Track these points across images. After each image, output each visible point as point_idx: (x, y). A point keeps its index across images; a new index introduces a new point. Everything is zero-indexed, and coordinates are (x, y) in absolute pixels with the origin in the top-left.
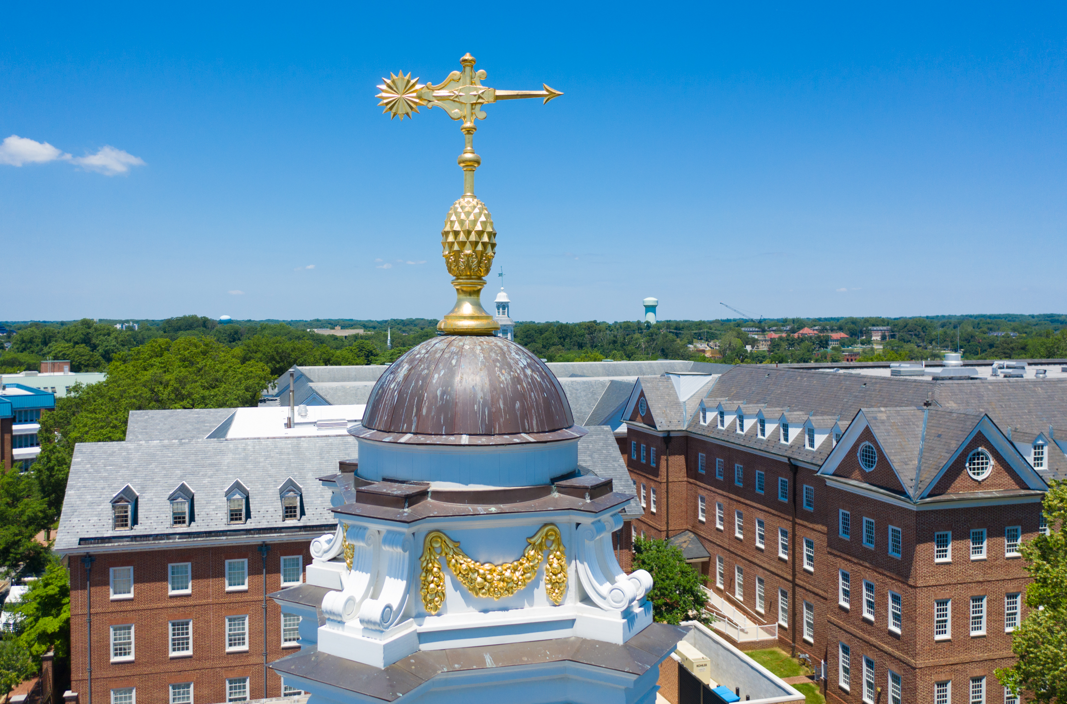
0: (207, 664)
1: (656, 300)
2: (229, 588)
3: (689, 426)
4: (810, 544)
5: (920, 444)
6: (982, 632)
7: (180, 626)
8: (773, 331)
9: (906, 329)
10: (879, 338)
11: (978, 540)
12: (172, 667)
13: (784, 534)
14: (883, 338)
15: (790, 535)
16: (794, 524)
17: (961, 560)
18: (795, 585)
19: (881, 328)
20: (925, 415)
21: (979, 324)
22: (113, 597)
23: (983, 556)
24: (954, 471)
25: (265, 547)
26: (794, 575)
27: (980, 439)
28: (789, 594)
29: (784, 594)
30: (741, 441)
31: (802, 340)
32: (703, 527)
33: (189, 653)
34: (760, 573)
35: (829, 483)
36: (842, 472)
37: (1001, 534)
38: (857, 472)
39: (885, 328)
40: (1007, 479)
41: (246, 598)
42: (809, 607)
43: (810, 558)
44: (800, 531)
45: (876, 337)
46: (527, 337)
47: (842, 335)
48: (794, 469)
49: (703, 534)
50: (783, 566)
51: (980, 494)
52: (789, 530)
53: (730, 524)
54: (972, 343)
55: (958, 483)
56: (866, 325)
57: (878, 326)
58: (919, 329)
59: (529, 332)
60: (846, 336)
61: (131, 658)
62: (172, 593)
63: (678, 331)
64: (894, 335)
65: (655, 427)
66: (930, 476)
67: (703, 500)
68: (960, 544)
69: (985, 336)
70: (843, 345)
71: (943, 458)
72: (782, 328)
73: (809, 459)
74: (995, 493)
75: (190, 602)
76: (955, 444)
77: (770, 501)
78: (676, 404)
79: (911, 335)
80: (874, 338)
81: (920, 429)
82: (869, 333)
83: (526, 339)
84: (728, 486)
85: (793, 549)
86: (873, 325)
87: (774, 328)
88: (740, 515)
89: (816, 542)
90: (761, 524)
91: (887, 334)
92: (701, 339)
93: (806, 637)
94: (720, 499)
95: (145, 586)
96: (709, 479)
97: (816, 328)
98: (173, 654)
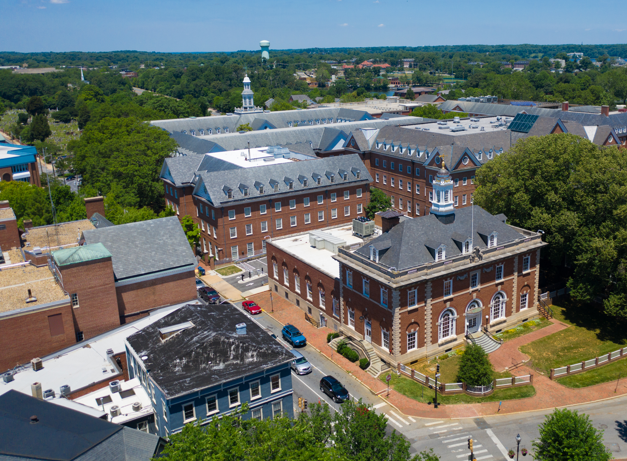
0: (257, 237)
1: (268, 42)
2: (261, 214)
3: (371, 149)
4: (418, 186)
5: (451, 156)
6: (465, 204)
7: (248, 226)
8: (345, 62)
9: (423, 61)
10: (408, 66)
11: (465, 180)
12: (247, 238)
13: (409, 183)
14: (410, 66)
15: (411, 184)
16: (413, 180)
17: (461, 186)
18: (413, 199)
19: (409, 60)
20: (452, 147)
21: (463, 55)
22: (230, 219)
23: (466, 184)
24: (460, 162)
25: (270, 200)
26: (413, 196)
27: (466, 154)
28: (411, 202)
29: (409, 202)
30: (394, 155)
31: (364, 71)
32: (377, 184)
33: (252, 233)
34: (401, 197)
35: (426, 168)
36: (430, 164)
37: (470, 178)
38: (435, 164)
39: (411, 60)
40: (472, 164)
41: (266, 216)
42: (418, 205)
43: (418, 190)
44: (415, 182)
45: (406, 66)
46: (192, 74)
47: (386, 65)
48: (413, 163)
49: (378, 186)
50: (409, 194)
51: (466, 168)
52: (411, 182)
53: (389, 183)
54: (459, 70)
55: (460, 166)
56: (400, 57)
57: (407, 58)
58: (431, 60)
59: (194, 71)
60: (389, 66)
61: (236, 237)
62: (246, 216)
63: (285, 64)
64: (417, 64)
65: (359, 150)
66: (454, 165)
67: (378, 175)
68: (461, 182)
69: (467, 65)
70: (387, 72)
71: (457, 160)
72: (350, 61)
73: (418, 160)
74: (469, 167)
75: (251, 219)
76: (460, 156)
77: (405, 173)
78: (366, 141)
79: (426, 64)
80: (405, 66)
81: (451, 152)
82: (402, 63)
83: (192, 76)
84: (388, 169)
85: (413, 188)
86: (404, 58)
87: (346, 61)
88: (393, 179)
89: (420, 185)
90: (401, 181)
91: (412, 64)
92: (300, 69)
93: (417, 214)
94: (385, 174)
95: (238, 215)
96: (380, 167)
97: (371, 60)
98: (247, 234)
